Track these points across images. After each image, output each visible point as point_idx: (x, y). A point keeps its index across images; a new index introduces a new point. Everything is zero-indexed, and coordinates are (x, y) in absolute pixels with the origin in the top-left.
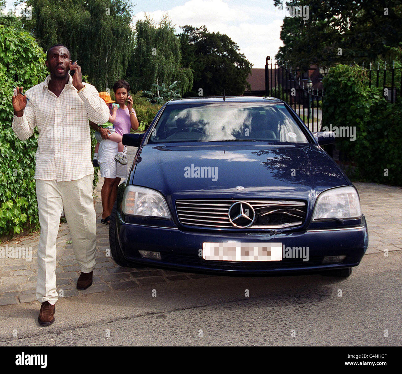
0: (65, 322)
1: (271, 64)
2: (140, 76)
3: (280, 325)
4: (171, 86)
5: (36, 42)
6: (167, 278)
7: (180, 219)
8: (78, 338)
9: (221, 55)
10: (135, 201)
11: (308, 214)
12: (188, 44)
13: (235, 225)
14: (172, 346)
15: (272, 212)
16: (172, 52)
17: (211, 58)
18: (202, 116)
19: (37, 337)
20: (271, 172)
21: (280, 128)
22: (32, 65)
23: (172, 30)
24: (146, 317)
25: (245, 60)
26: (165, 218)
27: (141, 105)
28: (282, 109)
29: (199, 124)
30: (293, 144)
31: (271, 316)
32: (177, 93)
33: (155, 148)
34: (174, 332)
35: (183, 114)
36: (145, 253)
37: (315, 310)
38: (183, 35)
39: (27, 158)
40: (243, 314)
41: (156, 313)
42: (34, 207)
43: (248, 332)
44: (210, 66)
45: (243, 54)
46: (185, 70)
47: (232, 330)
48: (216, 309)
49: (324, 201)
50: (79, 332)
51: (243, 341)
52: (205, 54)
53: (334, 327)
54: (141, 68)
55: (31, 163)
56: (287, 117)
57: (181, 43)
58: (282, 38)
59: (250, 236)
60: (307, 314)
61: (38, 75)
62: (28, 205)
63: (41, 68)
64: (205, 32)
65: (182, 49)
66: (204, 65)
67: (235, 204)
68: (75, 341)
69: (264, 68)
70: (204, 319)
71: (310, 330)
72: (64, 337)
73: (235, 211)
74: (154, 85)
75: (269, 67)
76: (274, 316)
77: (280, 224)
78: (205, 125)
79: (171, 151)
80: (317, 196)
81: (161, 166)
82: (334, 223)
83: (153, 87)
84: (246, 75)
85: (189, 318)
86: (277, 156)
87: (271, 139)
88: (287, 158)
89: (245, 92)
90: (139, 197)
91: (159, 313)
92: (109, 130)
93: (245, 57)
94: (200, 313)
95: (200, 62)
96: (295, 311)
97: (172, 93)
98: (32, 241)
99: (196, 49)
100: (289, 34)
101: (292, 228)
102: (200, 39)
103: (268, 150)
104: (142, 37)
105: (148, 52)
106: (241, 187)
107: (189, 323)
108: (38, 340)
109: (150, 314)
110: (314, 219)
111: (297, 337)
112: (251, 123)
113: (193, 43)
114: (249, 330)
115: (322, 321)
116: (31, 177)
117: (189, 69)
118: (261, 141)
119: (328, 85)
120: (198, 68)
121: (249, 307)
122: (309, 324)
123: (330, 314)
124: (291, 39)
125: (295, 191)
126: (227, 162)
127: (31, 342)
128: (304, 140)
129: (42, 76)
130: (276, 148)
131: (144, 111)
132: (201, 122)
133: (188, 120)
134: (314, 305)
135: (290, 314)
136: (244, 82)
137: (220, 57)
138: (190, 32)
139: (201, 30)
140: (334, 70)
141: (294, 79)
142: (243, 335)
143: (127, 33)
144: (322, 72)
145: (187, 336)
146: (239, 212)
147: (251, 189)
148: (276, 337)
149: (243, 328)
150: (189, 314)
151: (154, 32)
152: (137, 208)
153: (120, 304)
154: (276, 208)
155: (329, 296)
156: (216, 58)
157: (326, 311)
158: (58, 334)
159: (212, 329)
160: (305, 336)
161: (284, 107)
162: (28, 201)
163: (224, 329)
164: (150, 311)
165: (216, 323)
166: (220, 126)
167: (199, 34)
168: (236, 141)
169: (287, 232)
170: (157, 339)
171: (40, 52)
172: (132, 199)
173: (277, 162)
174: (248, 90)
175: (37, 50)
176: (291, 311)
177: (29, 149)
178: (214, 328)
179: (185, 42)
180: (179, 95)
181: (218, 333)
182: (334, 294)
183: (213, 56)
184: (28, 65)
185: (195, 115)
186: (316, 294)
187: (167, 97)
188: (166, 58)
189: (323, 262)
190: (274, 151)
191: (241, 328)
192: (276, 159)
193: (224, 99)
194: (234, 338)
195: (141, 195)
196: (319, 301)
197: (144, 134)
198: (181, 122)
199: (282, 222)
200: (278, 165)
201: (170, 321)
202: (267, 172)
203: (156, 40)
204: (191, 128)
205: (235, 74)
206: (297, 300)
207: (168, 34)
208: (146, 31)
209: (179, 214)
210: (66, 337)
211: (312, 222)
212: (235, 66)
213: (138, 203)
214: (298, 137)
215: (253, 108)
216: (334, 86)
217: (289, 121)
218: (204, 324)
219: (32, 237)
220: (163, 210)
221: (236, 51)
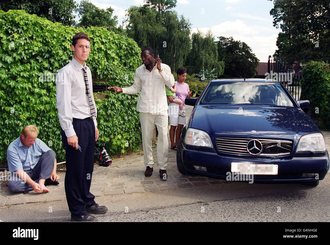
0: (151, 205)
1: (272, 60)
2: (194, 65)
3: (276, 212)
4: (212, 71)
5: (137, 45)
6: (209, 182)
7: (218, 148)
8: (158, 215)
9: (241, 54)
10: (193, 137)
11: (294, 148)
12: (222, 47)
13: (250, 153)
14: (213, 221)
15: (272, 146)
16: (213, 52)
17: (235, 56)
18: (231, 89)
19: (135, 213)
20: (271, 123)
21: (277, 98)
22: (134, 57)
23: (213, 39)
24: (197, 205)
25: (255, 57)
26: (210, 148)
27: (194, 82)
28: (278, 87)
29: (229, 94)
30: (285, 107)
31: (270, 207)
32: (215, 76)
33: (204, 107)
34: (213, 213)
35: (220, 88)
36: (197, 167)
37: (297, 205)
38: (219, 42)
39: (130, 111)
40: (254, 205)
41: (203, 202)
42: (133, 138)
43: (257, 216)
44: (234, 60)
45: (254, 54)
46: (220, 62)
47: (248, 214)
48: (238, 201)
49: (303, 141)
50: (159, 211)
51: (254, 220)
52: (232, 53)
53: (308, 215)
54: (194, 60)
55: (132, 113)
56: (281, 92)
57: (218, 46)
58: (277, 45)
59: (259, 160)
60: (292, 207)
61: (138, 63)
62: (130, 137)
63: (139, 59)
64: (232, 41)
65: (218, 50)
66: (231, 60)
67: (251, 141)
68: (157, 217)
69: (268, 62)
70: (231, 207)
71: (294, 216)
72: (150, 214)
73: (251, 145)
74: (201, 70)
75: (271, 62)
76: (272, 207)
77: (277, 153)
78: (233, 94)
79: (213, 109)
80: (299, 138)
81: (208, 117)
82: (309, 154)
83: (201, 72)
84: (255, 66)
85: (222, 206)
86: (274, 114)
87: (271, 104)
88: (280, 115)
89: (255, 76)
90: (195, 135)
91: (205, 202)
92: (174, 97)
93: (255, 56)
94: (229, 203)
95: (229, 58)
96: (285, 205)
97: (212, 75)
98: (131, 158)
99: (227, 50)
100: (282, 43)
101: (284, 156)
102: (229, 45)
103: (269, 110)
104: (195, 43)
105: (199, 51)
106: (254, 131)
107: (222, 209)
108: (135, 215)
109: (200, 203)
110: (298, 151)
111: (286, 220)
112: (260, 94)
113: (225, 47)
114: (258, 215)
115: (301, 211)
116: (132, 121)
117: (222, 62)
118: (266, 105)
119: (305, 73)
120: (227, 61)
121: (258, 201)
122: (294, 213)
123: (306, 207)
124: (283, 45)
125: (286, 134)
126: (244, 116)
127: (131, 216)
128: (291, 105)
129: (139, 64)
130: (274, 109)
131: (196, 85)
132: (231, 93)
133: (223, 91)
134: (296, 202)
135: (282, 206)
136: (254, 70)
137: (240, 55)
138: (223, 40)
139: (230, 39)
140: (309, 65)
141: (285, 69)
142: (254, 217)
143: (187, 40)
144: (302, 65)
145: (221, 217)
146: (253, 146)
147: (260, 132)
148: (273, 219)
149: (254, 213)
150: (222, 204)
151: (203, 40)
152: (194, 141)
153: (182, 196)
154: (274, 144)
155: (306, 197)
156: (238, 56)
157: (303, 206)
158: (146, 212)
159: (236, 213)
160: (291, 220)
161: (280, 85)
162: (130, 135)
163: (243, 213)
164: (199, 201)
165: (238, 210)
166: (242, 95)
167: (228, 41)
168: (251, 104)
169: (281, 158)
170: (204, 217)
171: (139, 50)
172: (191, 136)
173: (274, 117)
174: (256, 75)
175: (138, 49)
176: (283, 204)
177: (131, 105)
178: (237, 212)
179: (220, 46)
180: (216, 77)
181: (239, 215)
182: (308, 196)
183: (237, 55)
184: (132, 57)
185: (227, 89)
186: (297, 195)
187: (209, 77)
188: (209, 55)
189: (302, 177)
190: (272, 111)
191: (253, 213)
192: (273, 116)
193: (245, 80)
194: (249, 219)
195: (196, 134)
196: (299, 199)
197: (198, 99)
198: (219, 92)
199: (278, 152)
200: (274, 119)
201: (211, 207)
202: (268, 123)
203: (204, 45)
204: (225, 96)
205: (249, 65)
206: (286, 198)
207: (210, 41)
208: (198, 39)
209: (218, 146)
210: (151, 214)
211: (296, 153)
212: (249, 60)
213: (194, 138)
214: (288, 103)
215: (261, 85)
216: (309, 74)
217: (282, 94)
218: (231, 210)
219: (131, 156)
220: (208, 143)
221: (250, 52)
